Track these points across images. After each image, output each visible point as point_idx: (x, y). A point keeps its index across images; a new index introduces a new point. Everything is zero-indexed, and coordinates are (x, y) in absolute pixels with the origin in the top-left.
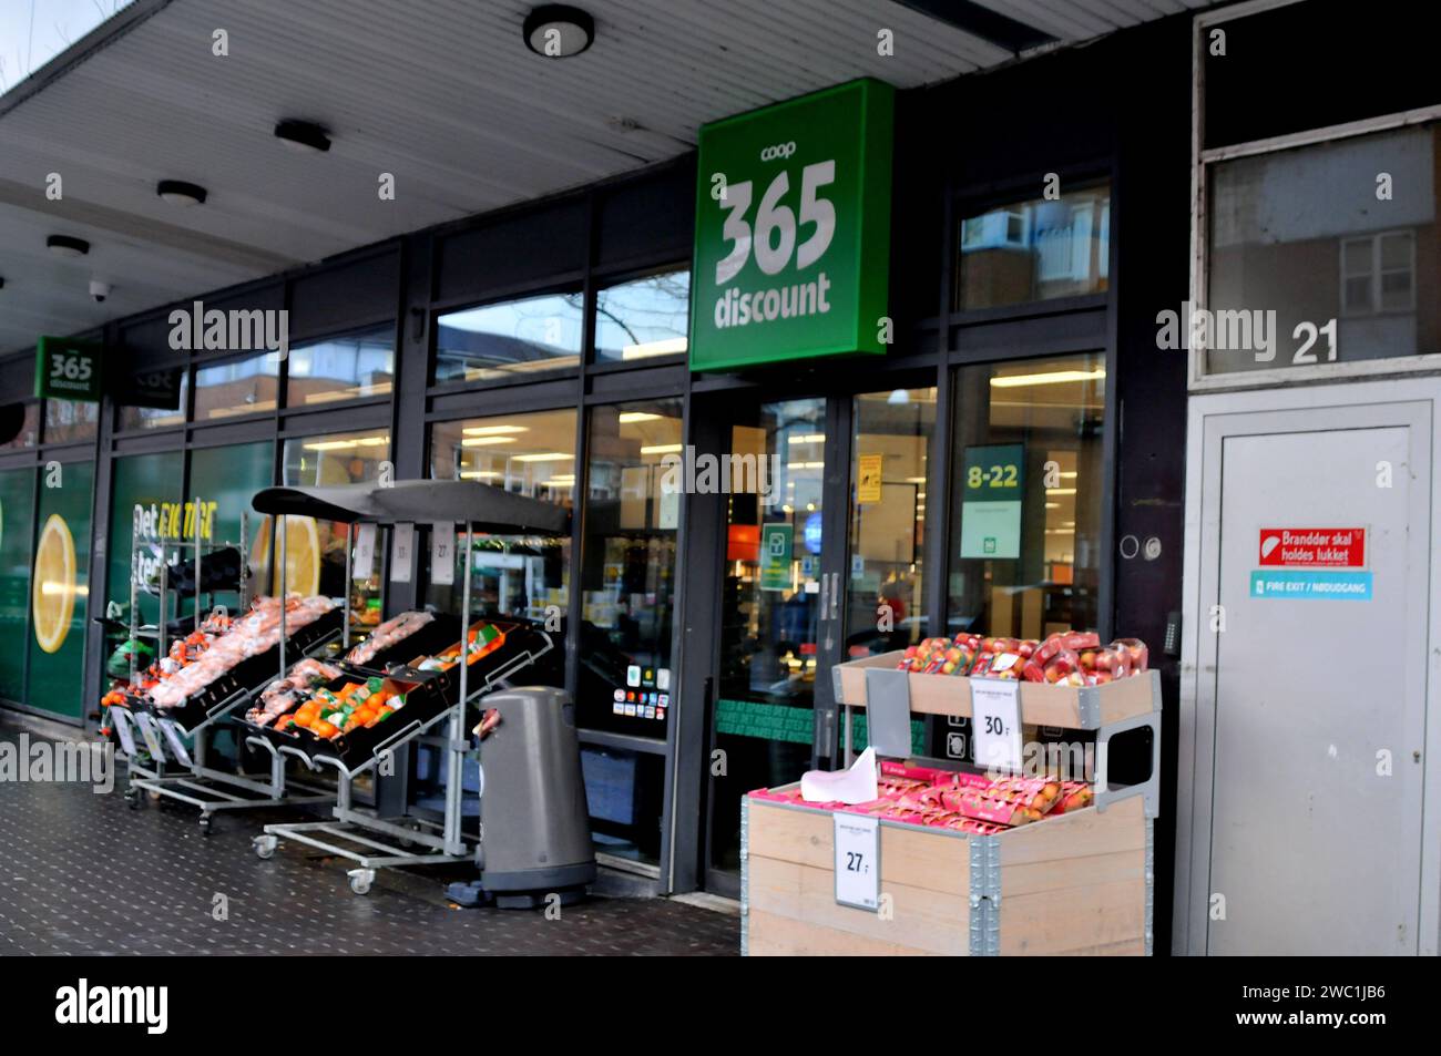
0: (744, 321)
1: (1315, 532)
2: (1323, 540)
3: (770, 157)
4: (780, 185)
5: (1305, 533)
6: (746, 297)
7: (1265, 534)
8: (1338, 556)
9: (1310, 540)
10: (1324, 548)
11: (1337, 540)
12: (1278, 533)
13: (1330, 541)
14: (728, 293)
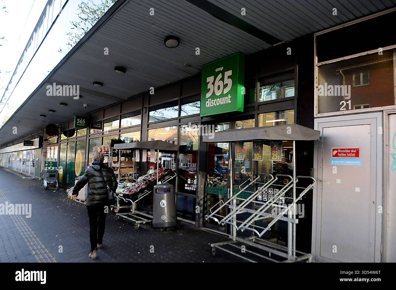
0: (212, 106)
1: (346, 149)
2: (349, 151)
3: (217, 70)
4: (220, 76)
5: (344, 149)
6: (213, 100)
7: (334, 150)
8: (352, 155)
9: (345, 151)
10: (349, 153)
11: (352, 151)
12: (337, 150)
14: (209, 100)
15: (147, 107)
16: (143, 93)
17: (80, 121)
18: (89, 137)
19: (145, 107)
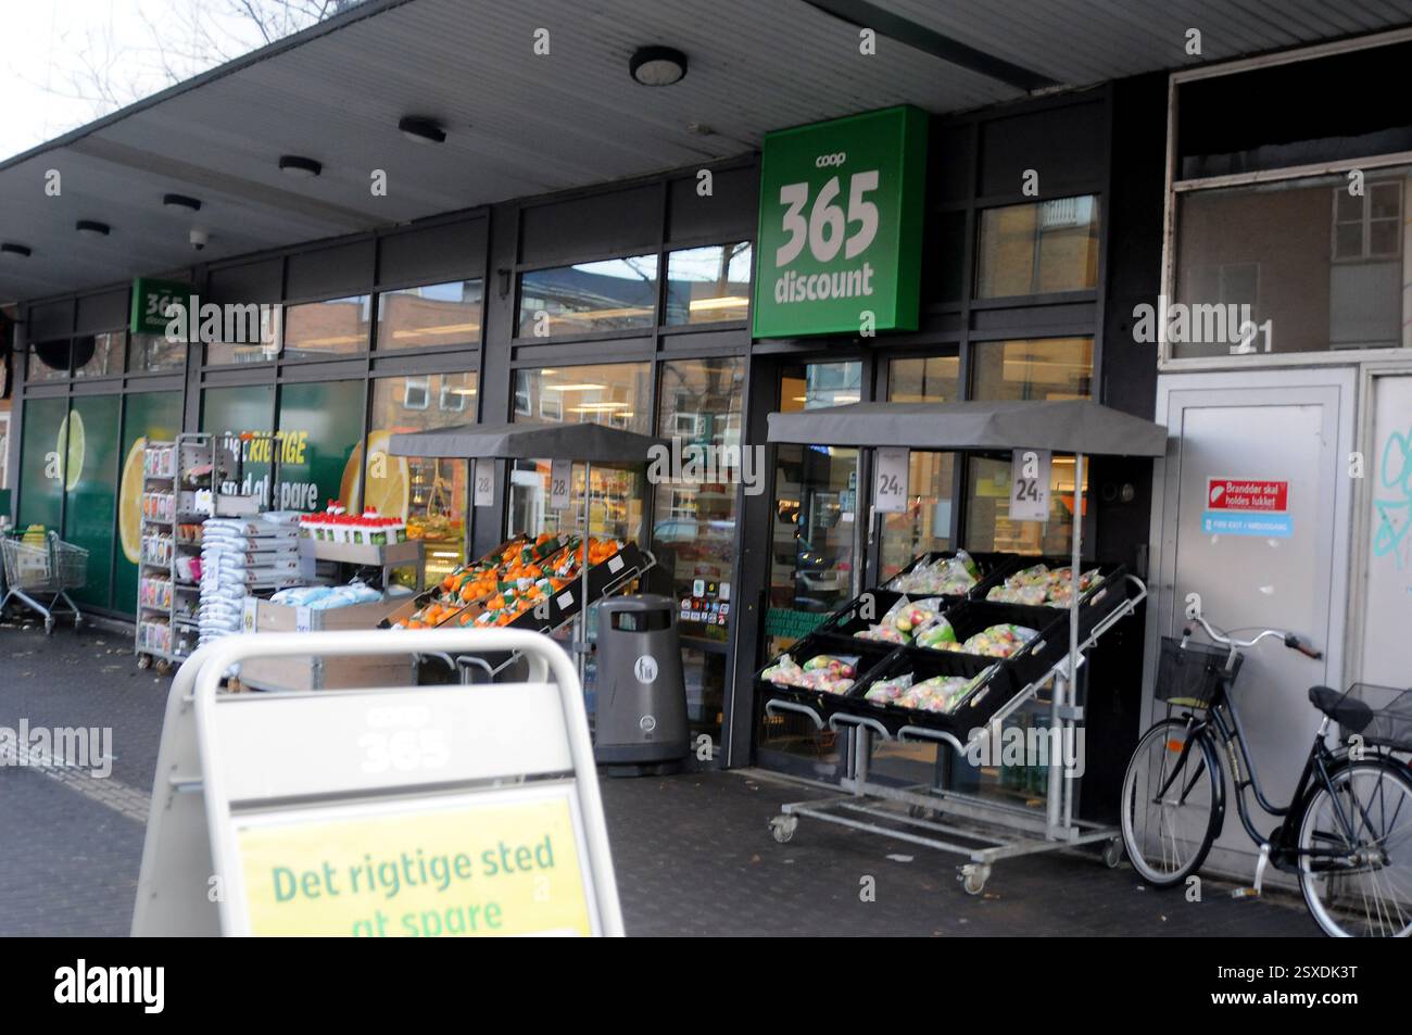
0: (800, 298)
1: (1251, 483)
2: (1257, 490)
3: (823, 164)
4: (832, 187)
5: (1244, 484)
6: (803, 279)
7: (1214, 484)
8: (1269, 502)
9: (1246, 490)
10: (1257, 496)
11: (1268, 490)
12: (1223, 484)
13: (1262, 490)
14: (787, 275)
15: (509, 273)
16: (491, 207)
17: (158, 302)
18: (203, 379)
19: (501, 272)
